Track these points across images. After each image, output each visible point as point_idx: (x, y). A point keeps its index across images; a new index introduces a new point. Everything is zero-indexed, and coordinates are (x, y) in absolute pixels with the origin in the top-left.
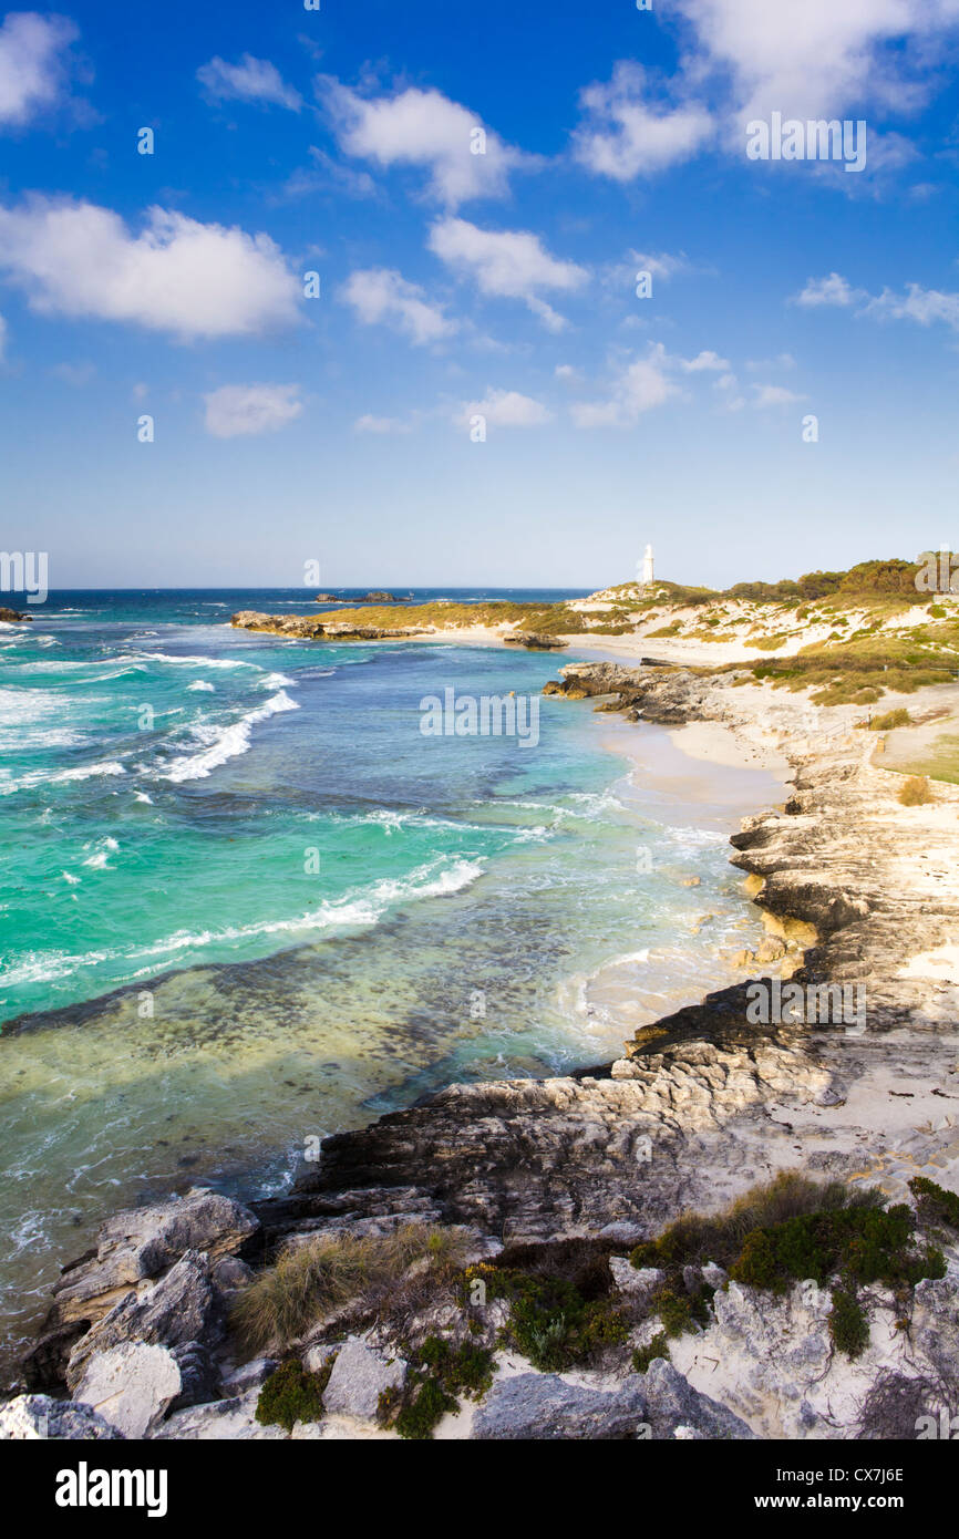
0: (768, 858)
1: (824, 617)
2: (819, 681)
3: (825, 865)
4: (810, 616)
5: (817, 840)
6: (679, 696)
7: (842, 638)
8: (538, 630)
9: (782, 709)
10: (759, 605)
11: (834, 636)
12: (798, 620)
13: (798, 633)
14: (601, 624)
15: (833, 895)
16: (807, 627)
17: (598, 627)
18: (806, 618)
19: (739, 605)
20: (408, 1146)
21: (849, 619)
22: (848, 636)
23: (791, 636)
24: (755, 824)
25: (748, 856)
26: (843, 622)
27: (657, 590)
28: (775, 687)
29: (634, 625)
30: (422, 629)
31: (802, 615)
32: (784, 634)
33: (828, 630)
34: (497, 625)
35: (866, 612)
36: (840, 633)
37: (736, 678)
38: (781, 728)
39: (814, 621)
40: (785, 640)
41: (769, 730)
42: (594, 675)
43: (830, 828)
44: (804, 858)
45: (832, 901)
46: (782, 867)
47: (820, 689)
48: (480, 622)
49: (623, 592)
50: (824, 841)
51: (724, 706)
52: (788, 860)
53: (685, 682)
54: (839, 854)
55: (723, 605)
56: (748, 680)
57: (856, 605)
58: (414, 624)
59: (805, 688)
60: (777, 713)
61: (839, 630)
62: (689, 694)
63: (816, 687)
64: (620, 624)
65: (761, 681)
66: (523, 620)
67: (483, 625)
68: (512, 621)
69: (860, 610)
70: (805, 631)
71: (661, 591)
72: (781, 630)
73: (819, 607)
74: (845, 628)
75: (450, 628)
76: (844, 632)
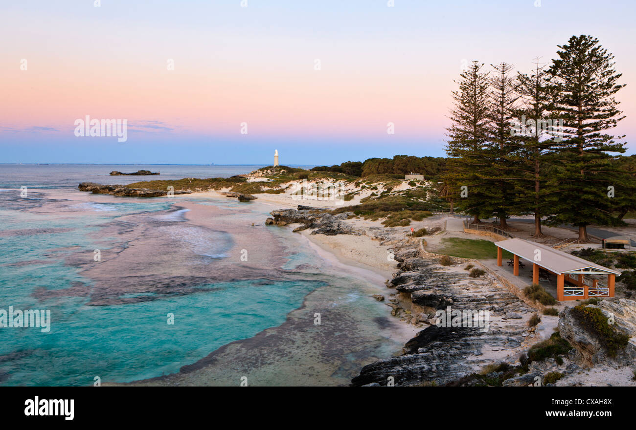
0: (410, 286)
1: (367, 186)
2: (382, 216)
3: (430, 288)
4: (361, 185)
5: (423, 279)
6: (329, 224)
7: (377, 195)
8: (242, 192)
9: (375, 229)
10: (337, 180)
11: (373, 194)
12: (356, 187)
13: (357, 193)
14: (269, 189)
15: (440, 298)
16: (361, 190)
17: (268, 190)
18: (359, 186)
19: (329, 180)
20: (382, 376)
21: (378, 187)
22: (379, 194)
23: (355, 194)
24: (397, 275)
25: (403, 287)
26: (375, 188)
27: (281, 170)
28: (365, 219)
29: (284, 189)
30: (184, 191)
31: (357, 185)
32: (352, 193)
33: (370, 192)
34: (220, 189)
35: (384, 184)
36: (375, 193)
37: (348, 215)
38: (380, 237)
39: (363, 188)
40: (353, 196)
41: (374, 238)
42: (288, 215)
43: (425, 275)
44: (421, 286)
45: (440, 299)
46: (416, 289)
47: (384, 220)
48: (212, 188)
49: (265, 171)
50: (425, 280)
51: (350, 228)
52: (417, 287)
53: (329, 217)
54: (432, 284)
55: (322, 180)
56: (353, 216)
57: (379, 181)
58: (180, 189)
59: (378, 219)
60: (374, 231)
61: (375, 191)
62: (332, 223)
63: (382, 219)
64: (277, 189)
65: (359, 216)
66: (233, 187)
67: (213, 189)
68: (227, 188)
69: (381, 183)
70: (360, 192)
71: (282, 171)
72: (350, 191)
73: (364, 181)
74: (377, 191)
75: (198, 190)
76: (377, 192)
